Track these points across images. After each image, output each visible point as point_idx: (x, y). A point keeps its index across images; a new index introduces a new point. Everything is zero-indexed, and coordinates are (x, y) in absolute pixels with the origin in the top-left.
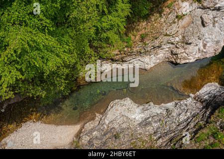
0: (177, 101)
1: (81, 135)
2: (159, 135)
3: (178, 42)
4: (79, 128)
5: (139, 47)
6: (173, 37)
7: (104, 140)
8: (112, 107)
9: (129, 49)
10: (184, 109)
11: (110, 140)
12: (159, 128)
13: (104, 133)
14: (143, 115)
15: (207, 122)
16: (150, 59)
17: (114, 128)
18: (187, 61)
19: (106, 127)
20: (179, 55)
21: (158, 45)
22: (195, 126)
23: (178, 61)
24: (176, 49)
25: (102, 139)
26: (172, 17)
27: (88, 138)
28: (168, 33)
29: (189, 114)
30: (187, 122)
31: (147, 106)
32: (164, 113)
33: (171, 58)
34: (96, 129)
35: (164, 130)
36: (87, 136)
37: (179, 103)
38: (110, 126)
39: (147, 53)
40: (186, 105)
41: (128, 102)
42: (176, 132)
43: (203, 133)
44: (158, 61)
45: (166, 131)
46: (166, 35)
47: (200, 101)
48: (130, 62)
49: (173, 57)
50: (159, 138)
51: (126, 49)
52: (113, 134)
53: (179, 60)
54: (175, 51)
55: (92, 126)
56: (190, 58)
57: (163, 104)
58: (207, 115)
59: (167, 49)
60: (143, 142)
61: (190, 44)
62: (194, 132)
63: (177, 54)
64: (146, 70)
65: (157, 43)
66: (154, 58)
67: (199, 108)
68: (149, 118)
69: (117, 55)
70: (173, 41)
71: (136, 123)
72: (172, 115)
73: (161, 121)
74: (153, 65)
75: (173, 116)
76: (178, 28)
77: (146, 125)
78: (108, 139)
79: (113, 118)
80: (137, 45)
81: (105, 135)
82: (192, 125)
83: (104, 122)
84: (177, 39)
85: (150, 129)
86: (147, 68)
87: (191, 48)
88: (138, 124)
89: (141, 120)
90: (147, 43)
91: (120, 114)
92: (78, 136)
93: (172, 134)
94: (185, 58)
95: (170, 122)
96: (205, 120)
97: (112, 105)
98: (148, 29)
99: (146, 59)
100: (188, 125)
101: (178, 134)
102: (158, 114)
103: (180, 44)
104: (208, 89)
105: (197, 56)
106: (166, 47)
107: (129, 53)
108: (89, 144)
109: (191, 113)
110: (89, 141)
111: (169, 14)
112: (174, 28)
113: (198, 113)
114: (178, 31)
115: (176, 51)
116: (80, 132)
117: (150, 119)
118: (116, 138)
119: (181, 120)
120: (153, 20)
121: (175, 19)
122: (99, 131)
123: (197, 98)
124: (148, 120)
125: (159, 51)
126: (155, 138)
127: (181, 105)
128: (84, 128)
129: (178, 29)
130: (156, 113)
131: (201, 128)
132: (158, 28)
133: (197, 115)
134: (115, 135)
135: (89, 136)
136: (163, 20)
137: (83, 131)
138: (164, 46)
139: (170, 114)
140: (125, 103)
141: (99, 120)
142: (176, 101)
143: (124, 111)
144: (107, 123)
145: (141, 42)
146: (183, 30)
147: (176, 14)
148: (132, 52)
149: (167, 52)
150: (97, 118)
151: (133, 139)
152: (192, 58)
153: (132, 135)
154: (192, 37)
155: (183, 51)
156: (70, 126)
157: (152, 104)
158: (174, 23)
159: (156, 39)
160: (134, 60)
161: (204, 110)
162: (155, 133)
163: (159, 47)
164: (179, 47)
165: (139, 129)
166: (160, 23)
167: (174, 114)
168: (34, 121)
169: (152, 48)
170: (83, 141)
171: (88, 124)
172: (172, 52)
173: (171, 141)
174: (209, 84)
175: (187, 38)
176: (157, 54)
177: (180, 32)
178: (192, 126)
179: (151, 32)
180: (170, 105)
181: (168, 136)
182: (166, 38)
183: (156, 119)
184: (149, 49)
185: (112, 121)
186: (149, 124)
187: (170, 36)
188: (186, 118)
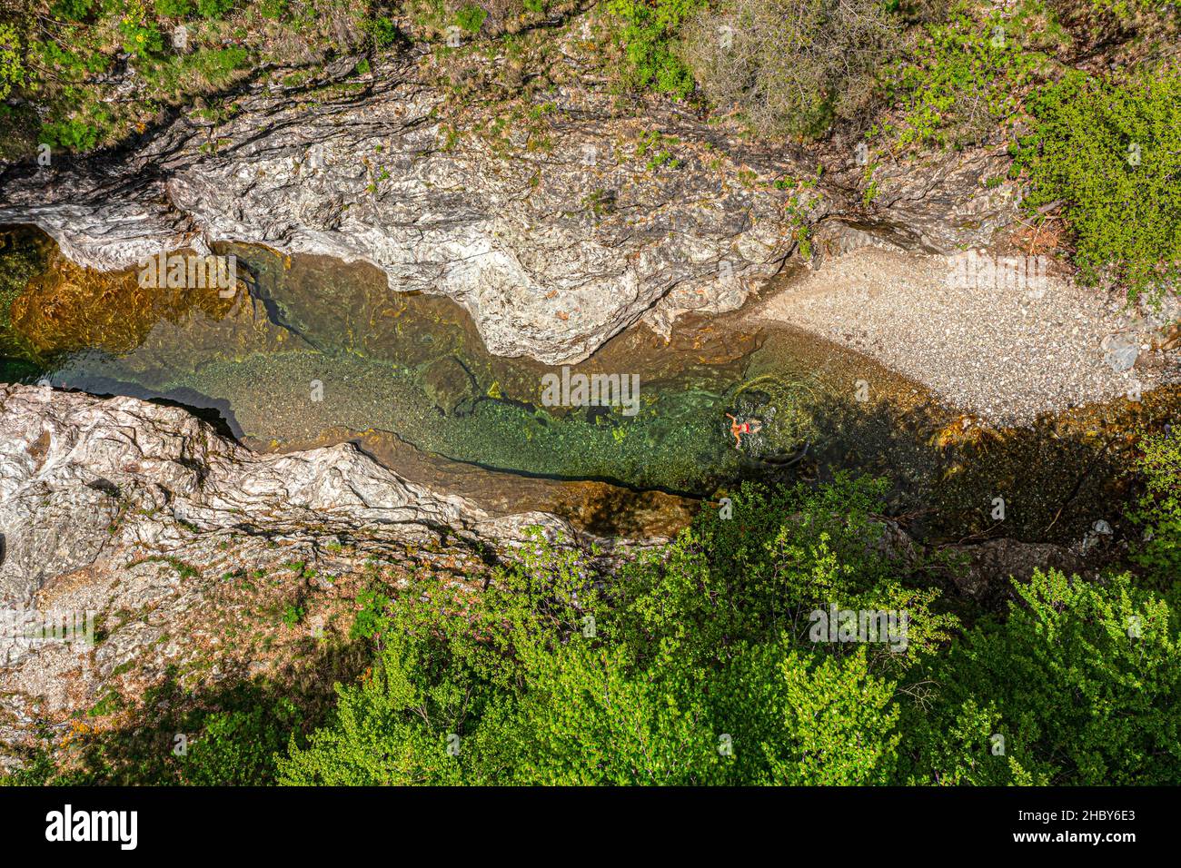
0: (278, 247)
1: (772, 269)
2: (410, 137)
3: (150, 515)
4: (769, 304)
5: (338, 565)
6: (162, 549)
7: (671, 208)
8: (579, 339)
9: (386, 573)
10: (257, 201)
11: (641, 199)
12: (399, 166)
13: (660, 238)
14: (454, 247)
15: (174, 112)
16: (312, 489)
17: (605, 244)
18: (149, 410)
19: (643, 262)
20: (176, 453)
21: (250, 541)
22: (233, 116)
23: (189, 426)
24: (174, 489)
25: (679, 216)
26: (125, 648)
27: (744, 244)
28: (175, 580)
29: (244, 175)
30: (263, 143)
31: (420, 283)
32: (353, 219)
33: (216, 453)
34: (689, 271)
35: (382, 149)
36: (747, 256)
37: (271, 235)
38: (621, 262)
39: (315, 526)
40: (241, 216)
41: (498, 335)
42: (330, 120)
43: (210, 75)
44: (282, 464)
45: (377, 141)
46: (188, 571)
47: (172, 209)
48: (411, 515)
49: (206, 455)
50: (415, 124)
51: (403, 583)
52: (621, 221)
53: (184, 431)
54: (184, 481)
55: (707, 292)
56: (129, 421)
57: (348, 260)
58: (163, 141)
59: (217, 502)
60: (496, 133)
61: (99, 485)
62: (248, 91)
63: (182, 461)
64: (356, 446)
65: (248, 553)
66: (294, 487)
67: (191, 181)
68: (432, 226)
69: (456, 573)
70: (171, 531)
71: (498, 225)
72: (323, 199)
73: (381, 191)
74: (315, 456)
75: (320, 191)
76: (117, 582)
77: (454, 202)
78: (650, 208)
79: (593, 288)
80: (342, 581)
81: (658, 231)
82: (245, 126)
83: (644, 287)
84: (147, 531)
85: (444, 178)
86: (349, 454)
87: (105, 465)
88: (487, 218)
89: (471, 231)
90: (290, 573)
91: (554, 295)
92: (787, 270)
93: (350, 117)
94: (155, 427)
95: (341, 172)
96: (179, 123)
97: (579, 348)
98: (259, 634)
99: (330, 495)
100: (266, 133)
101: (326, 109)
102: (384, 226)
103: (146, 506)
104: (116, 246)
105: (98, 415)
106: (218, 513)
107: (398, 555)
108: (746, 217)
109: (234, 174)
110: (742, 229)
111: (132, 664)
112: (136, 589)
113: (201, 161)
114: (129, 566)
115: (177, 477)
116: (773, 285)
117: (427, 217)
118: (611, 198)
119: (289, 161)
120: (215, 670)
121: (116, 629)
122: (679, 254)
123: (183, 226)
124: (440, 217)
125: (255, 510)
126: (434, 130)
127: (265, 226)
128: (750, 297)
129: (125, 576)
130: (387, 234)
131: (211, 99)
132: (213, 621)
133: (209, 156)
134: (611, 211)
135: (736, 251)
136: (173, 650)
137: (758, 285)
138: (226, 521)
139: (329, 205)
140: (512, 335)
141: (662, 305)
142: (283, 250)
143: (529, 300)
144: (630, 275)
145: (317, 589)
146: (101, 564)
147: (100, 653)
148: (379, 555)
149: (222, 488)
150: (672, 314)
151: (536, 164)
152: (122, 416)
153: (534, 182)
154: (74, 511)
155: (145, 465)
156: (809, 328)
157: (394, 284)
158: (126, 615)
159: (240, 573)
160: (388, 515)
161: (167, 166)
162: (428, 153)
163: (248, 529)
164: (157, 493)
165: (494, 199)
166: (193, 640)
167: (310, 198)
168: (973, 417)
169: (278, 539)
170: (770, 241)
171: (724, 307)
172: (201, 479)
173: (368, 93)
174: (100, 267)
175: (102, 518)
176: (274, 502)
177: (121, 558)
178: (248, 118)
179: (249, 613)
180: (316, 243)
181: (371, 117)
182: (196, 556)
183: (397, 210)
184: (295, 540)
185: (605, 276)
186: (436, 201)
187: (174, 561)
188: (264, 164)
